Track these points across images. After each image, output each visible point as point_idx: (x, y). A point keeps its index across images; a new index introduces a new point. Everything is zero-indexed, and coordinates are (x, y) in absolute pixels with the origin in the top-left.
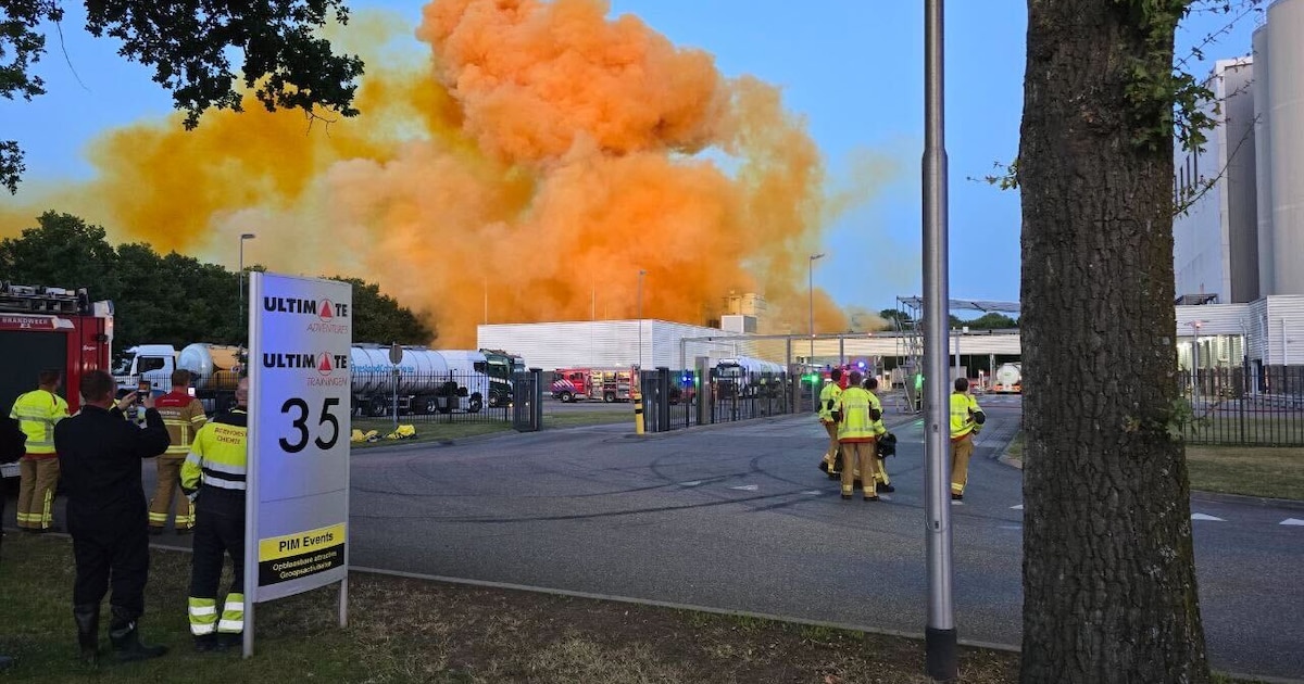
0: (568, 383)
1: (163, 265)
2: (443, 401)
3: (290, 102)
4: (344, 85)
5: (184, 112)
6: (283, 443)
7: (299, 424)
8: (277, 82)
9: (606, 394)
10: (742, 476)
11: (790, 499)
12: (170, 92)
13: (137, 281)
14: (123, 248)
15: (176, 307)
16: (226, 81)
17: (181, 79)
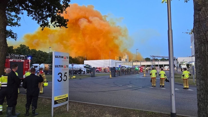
0: (98, 69)
1: (38, 52)
2: (79, 72)
3: (57, 26)
4: (66, 23)
5: (41, 28)
6: (58, 80)
7: (61, 77)
8: (56, 23)
9: (104, 71)
10: (129, 84)
11: (137, 88)
12: (39, 25)
13: (34, 54)
14: (32, 50)
15: (39, 58)
16: (48, 23)
17: (41, 23)
